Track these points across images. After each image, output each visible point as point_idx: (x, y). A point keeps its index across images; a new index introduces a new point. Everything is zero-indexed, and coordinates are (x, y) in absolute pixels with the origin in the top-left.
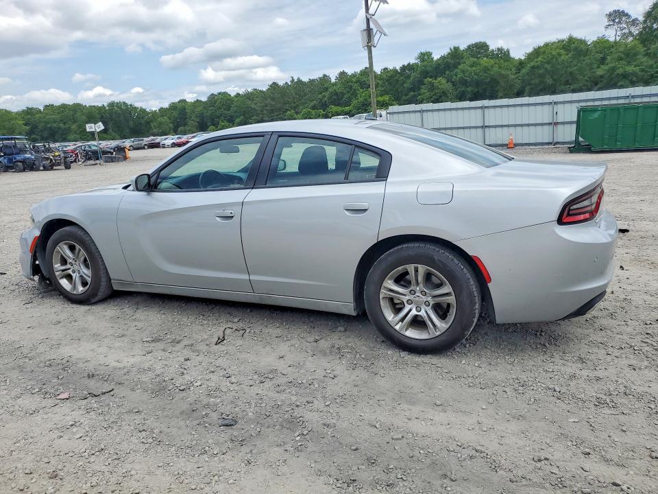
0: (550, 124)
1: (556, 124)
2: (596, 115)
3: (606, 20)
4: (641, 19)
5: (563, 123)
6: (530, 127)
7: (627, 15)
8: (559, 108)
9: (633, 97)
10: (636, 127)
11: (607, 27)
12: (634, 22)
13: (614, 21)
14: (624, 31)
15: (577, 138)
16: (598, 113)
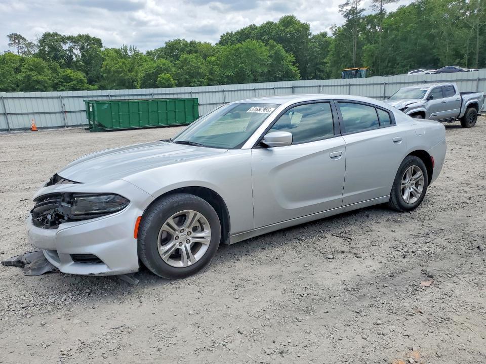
0: (61, 112)
1: (66, 112)
2: (106, 106)
3: (8, 39)
4: (36, 42)
5: (70, 112)
6: (46, 115)
7: (23, 38)
8: (65, 101)
9: (111, 96)
10: (119, 115)
11: (10, 45)
12: (30, 45)
13: (14, 41)
14: (23, 50)
15: (90, 122)
16: (107, 105)
